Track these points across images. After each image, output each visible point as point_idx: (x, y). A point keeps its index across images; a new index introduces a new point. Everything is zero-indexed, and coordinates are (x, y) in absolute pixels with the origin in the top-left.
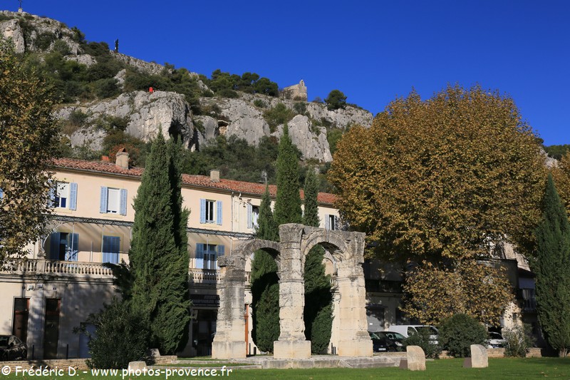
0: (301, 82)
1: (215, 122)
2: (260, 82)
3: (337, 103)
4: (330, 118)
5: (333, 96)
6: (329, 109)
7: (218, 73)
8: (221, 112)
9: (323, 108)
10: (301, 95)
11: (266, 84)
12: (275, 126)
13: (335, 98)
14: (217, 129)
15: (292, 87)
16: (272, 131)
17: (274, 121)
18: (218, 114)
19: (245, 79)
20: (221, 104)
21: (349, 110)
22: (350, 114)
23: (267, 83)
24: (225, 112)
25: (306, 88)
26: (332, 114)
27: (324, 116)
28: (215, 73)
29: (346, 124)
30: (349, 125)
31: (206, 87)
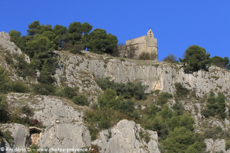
0: (148, 33)
1: (25, 130)
2: (93, 34)
3: (196, 64)
4: (187, 84)
5: (191, 54)
6: (186, 72)
7: (35, 25)
8: (33, 114)
9: (177, 69)
10: (149, 50)
11: (101, 37)
12: (97, 132)
13: (194, 56)
14: (28, 138)
15: (137, 40)
16: (94, 138)
17: (96, 126)
18: (30, 118)
19: (73, 31)
20: (33, 103)
21: (214, 71)
22: (214, 77)
23: (102, 35)
24: (37, 115)
25: (156, 40)
26: (190, 78)
27: (179, 80)
28: (32, 27)
29: (208, 91)
30: (212, 94)
31: (20, 52)
